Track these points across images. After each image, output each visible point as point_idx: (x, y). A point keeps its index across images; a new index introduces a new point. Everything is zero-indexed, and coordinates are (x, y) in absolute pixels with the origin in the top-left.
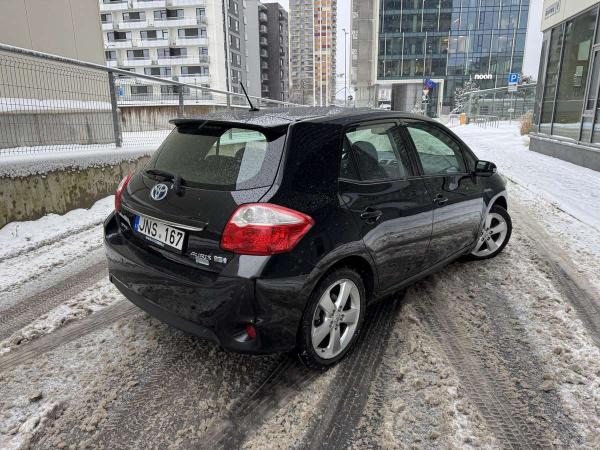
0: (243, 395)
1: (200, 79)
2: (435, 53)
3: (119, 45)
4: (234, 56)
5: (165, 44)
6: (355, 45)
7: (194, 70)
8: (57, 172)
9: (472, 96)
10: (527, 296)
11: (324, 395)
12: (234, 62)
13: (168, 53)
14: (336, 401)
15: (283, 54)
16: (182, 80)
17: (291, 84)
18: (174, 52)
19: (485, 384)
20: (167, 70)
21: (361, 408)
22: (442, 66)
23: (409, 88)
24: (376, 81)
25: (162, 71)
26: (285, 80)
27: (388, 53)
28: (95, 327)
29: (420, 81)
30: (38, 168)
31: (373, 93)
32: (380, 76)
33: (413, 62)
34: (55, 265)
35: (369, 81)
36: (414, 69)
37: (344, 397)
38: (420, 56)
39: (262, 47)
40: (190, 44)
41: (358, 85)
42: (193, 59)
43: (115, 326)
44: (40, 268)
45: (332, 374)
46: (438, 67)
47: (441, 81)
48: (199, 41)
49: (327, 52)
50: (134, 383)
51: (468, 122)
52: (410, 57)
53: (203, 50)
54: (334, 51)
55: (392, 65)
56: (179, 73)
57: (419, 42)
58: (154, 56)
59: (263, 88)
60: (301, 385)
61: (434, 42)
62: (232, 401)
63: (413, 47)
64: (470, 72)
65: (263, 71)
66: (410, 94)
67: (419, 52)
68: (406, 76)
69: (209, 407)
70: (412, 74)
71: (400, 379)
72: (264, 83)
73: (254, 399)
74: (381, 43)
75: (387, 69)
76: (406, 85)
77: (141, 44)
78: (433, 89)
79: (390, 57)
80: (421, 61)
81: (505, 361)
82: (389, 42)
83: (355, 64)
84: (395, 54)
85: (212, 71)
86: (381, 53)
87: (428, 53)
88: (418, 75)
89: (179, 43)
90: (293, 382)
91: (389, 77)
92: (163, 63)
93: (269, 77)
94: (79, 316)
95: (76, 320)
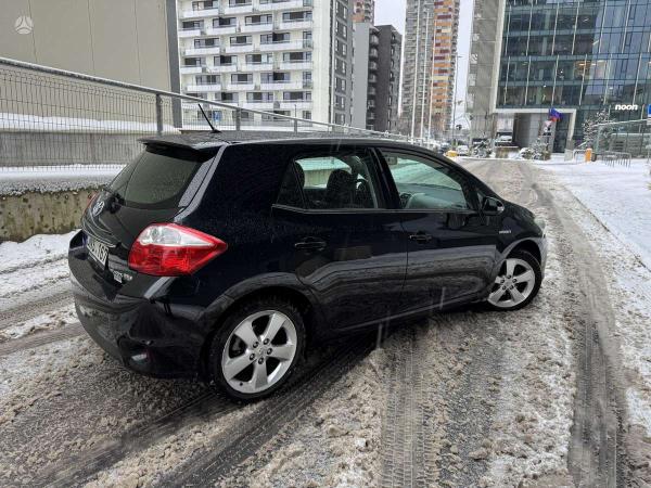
0: (149, 417)
1: (301, 105)
2: (566, 79)
3: (224, 69)
4: (339, 81)
5: (269, 68)
6: (473, 69)
7: (296, 96)
8: (89, 189)
9: (601, 128)
10: (529, 355)
11: (227, 430)
12: (339, 89)
13: (271, 78)
14: (237, 437)
15: (393, 79)
16: (283, 106)
17: (400, 111)
18: (278, 76)
19: (409, 442)
20: (269, 95)
21: (258, 447)
22: (574, 94)
23: (533, 118)
24: (494, 110)
25: (264, 96)
26: (394, 107)
27: (511, 79)
28: (60, 338)
29: (546, 111)
30: (70, 184)
31: (490, 123)
32: (500, 104)
33: (539, 90)
34: (61, 278)
35: (487, 110)
36: (540, 97)
37: (248, 433)
38: (549, 83)
39: (371, 72)
40: (294, 68)
41: (474, 113)
42: (295, 84)
43: (76, 339)
44: (46, 279)
45: (250, 410)
46: (570, 95)
47: (574, 111)
48: (304, 66)
49: (445, 78)
50: (57, 393)
51: (594, 159)
52: (537, 83)
53: (307, 75)
54: (452, 76)
55: (514, 92)
56: (281, 99)
57: (548, 66)
58: (257, 80)
59: (368, 115)
60: (212, 417)
61: (566, 66)
62: (134, 421)
63: (542, 72)
64: (610, 101)
65: (370, 97)
66: (534, 124)
67: (547, 77)
68: (531, 105)
69: (109, 424)
70: (538, 102)
71: (319, 424)
72: (370, 111)
73: (157, 423)
74: (503, 67)
75: (508, 97)
76: (530, 114)
77: (245, 68)
78: (562, 120)
79: (512, 84)
80: (549, 88)
81: (450, 421)
82: (512, 67)
83: (471, 90)
84: (519, 80)
85: (314, 97)
86: (502, 79)
87: (558, 79)
88: (546, 104)
89: (284, 67)
90: (205, 412)
91: (510, 105)
92: (266, 87)
93: (376, 104)
94: (51, 327)
95: (46, 330)
